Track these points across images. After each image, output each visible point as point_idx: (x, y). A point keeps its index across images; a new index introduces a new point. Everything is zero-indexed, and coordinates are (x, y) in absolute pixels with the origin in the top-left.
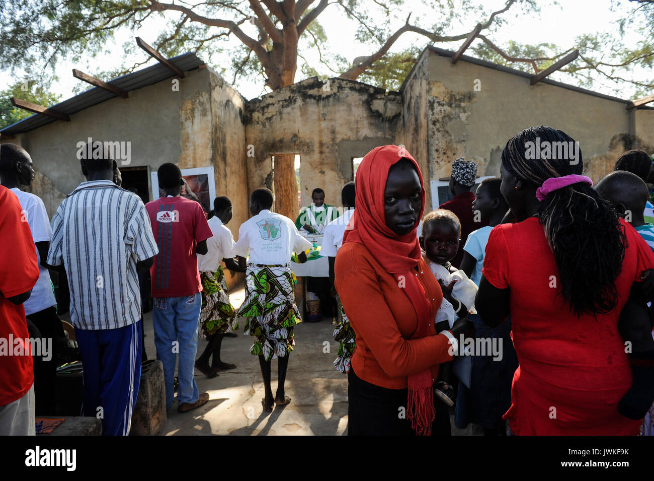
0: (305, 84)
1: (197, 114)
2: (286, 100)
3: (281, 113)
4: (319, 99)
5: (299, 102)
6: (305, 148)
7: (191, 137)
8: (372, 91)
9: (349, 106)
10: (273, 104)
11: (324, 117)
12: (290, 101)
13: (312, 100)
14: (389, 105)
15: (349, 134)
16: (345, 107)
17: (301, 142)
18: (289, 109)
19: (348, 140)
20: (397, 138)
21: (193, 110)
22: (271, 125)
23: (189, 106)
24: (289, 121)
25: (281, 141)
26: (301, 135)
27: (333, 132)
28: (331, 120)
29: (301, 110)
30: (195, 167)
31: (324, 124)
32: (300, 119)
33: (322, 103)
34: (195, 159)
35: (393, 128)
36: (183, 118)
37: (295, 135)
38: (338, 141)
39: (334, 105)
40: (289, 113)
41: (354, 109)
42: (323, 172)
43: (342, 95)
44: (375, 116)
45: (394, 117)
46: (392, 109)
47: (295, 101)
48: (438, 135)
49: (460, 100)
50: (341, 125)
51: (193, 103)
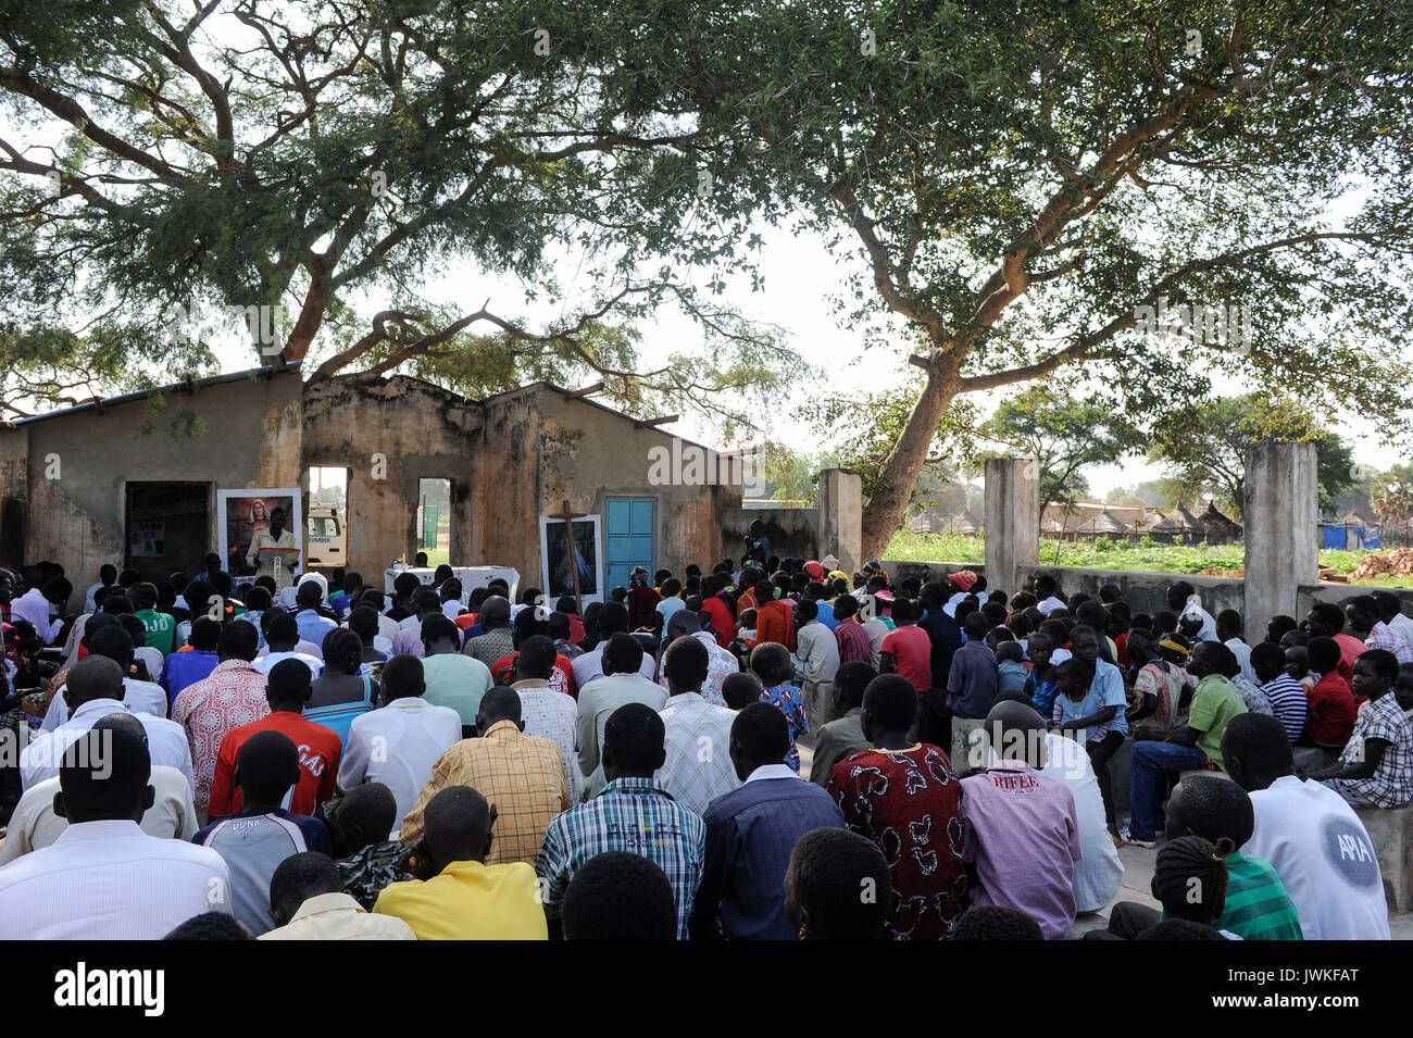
0: (364, 377)
1: (284, 425)
2: (337, 397)
3: (329, 413)
4: (381, 399)
5: (355, 401)
6: (360, 462)
7: (275, 451)
8: (448, 397)
9: (420, 413)
10: (319, 400)
11: (386, 423)
12: (343, 399)
13: (373, 401)
14: (469, 417)
15: (418, 447)
16: (414, 414)
17: (354, 453)
18: (341, 409)
19: (417, 454)
20: (476, 457)
21: (279, 420)
22: (314, 426)
23: (275, 414)
24: (341, 423)
25: (327, 449)
26: (353, 443)
27: (398, 443)
28: (395, 428)
29: (356, 412)
30: (276, 487)
31: (386, 433)
32: (355, 423)
33: (385, 406)
34: (277, 478)
35: (471, 445)
36: (266, 427)
37: (347, 444)
38: (403, 454)
39: (400, 410)
40: (340, 414)
41: (425, 417)
42: (381, 494)
43: (412, 398)
44: (451, 428)
45: (473, 432)
46: (471, 422)
47: (350, 399)
48: (548, 471)
49: (570, 437)
50: (409, 436)
51: (280, 412)
